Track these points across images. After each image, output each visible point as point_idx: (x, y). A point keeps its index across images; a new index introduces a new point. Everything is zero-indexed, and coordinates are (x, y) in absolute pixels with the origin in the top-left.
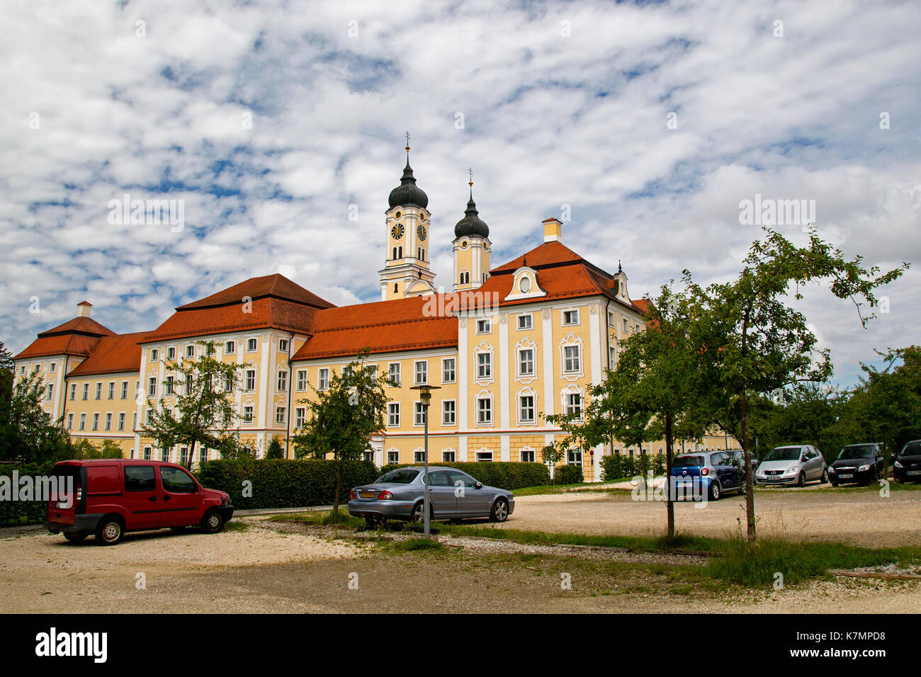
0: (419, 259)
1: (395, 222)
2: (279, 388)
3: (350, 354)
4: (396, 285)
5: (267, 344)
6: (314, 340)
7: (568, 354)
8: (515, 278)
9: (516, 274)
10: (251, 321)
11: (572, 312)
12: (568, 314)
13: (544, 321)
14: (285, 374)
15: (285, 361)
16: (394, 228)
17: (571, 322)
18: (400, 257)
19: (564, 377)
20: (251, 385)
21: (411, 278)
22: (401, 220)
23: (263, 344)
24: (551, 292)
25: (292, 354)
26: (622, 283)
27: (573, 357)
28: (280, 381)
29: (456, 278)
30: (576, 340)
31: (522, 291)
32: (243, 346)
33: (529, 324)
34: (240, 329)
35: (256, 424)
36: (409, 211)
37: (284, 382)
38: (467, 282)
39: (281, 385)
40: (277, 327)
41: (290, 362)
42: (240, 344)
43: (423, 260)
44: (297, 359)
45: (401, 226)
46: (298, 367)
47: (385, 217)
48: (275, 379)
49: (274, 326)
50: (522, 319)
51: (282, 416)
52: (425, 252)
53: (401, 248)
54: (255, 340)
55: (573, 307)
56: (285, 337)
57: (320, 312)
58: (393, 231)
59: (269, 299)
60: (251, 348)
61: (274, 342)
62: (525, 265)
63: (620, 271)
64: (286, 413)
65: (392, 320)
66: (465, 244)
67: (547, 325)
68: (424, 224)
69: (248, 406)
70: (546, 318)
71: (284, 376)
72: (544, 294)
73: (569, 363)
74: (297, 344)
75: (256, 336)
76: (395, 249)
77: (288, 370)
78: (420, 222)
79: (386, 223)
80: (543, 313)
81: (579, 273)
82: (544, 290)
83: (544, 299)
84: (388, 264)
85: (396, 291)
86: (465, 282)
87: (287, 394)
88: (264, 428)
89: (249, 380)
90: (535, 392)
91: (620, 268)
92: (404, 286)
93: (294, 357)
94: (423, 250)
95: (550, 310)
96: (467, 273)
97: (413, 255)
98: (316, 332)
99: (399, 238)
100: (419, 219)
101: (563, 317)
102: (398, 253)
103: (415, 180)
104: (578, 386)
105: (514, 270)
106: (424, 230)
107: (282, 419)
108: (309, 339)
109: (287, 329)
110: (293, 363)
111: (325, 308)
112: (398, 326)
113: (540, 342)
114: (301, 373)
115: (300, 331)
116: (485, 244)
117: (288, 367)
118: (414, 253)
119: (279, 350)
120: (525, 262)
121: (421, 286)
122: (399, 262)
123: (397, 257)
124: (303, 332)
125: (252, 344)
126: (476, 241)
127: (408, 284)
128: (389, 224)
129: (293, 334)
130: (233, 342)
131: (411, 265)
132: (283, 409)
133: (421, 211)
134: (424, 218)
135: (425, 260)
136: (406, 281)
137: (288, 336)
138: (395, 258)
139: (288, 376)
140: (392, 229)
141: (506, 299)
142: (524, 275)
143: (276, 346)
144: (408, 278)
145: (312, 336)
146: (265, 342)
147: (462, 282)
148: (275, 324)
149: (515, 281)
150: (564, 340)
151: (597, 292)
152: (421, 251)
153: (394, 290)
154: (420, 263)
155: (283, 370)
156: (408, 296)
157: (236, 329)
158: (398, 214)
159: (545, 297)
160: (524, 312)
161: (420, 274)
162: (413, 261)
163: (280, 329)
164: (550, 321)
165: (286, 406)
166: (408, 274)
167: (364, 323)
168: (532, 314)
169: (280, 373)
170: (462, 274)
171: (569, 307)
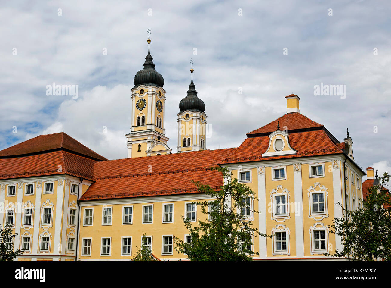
0: (157, 126)
1: (139, 97)
2: (70, 223)
3: (130, 196)
4: (140, 146)
5: (62, 187)
6: (96, 185)
7: (315, 199)
8: (271, 139)
9: (271, 136)
10: (47, 169)
11: (318, 166)
12: (314, 168)
13: (295, 173)
14: (74, 211)
15: (75, 201)
16: (138, 101)
17: (317, 174)
18: (143, 124)
19: (312, 217)
20: (47, 219)
21: (152, 140)
22: (144, 96)
23: (59, 187)
24: (300, 151)
25: (80, 196)
26: (350, 146)
27: (318, 202)
28: (71, 217)
29: (180, 142)
30: (322, 188)
31: (276, 150)
32: (40, 189)
33: (283, 175)
34: (39, 174)
35: (52, 251)
36: (150, 89)
37: (74, 217)
38: (189, 145)
39: (72, 220)
40: (70, 174)
41: (79, 202)
42: (39, 187)
43: (160, 127)
44: (85, 199)
45: (144, 100)
46: (85, 206)
47: (131, 93)
48: (68, 215)
49: (68, 173)
50: (276, 171)
51: (72, 245)
52: (161, 121)
53: (143, 117)
54: (52, 184)
55: (319, 163)
56: (75, 182)
57: (98, 163)
58: (137, 104)
59: (61, 151)
60: (48, 189)
61: (67, 185)
62: (278, 130)
63: (348, 137)
64: (75, 242)
65: (163, 170)
66: (187, 116)
67: (297, 176)
68: (161, 99)
69: (44, 236)
70: (297, 171)
71: (74, 213)
72: (295, 152)
73: (315, 207)
74: (84, 187)
75: (52, 181)
76: (139, 118)
77: (77, 208)
78: (159, 98)
79: (132, 98)
80: (294, 167)
81: (321, 136)
82: (294, 149)
83: (295, 156)
84: (133, 129)
85: (139, 150)
86: (187, 145)
87: (76, 228)
88: (59, 254)
89: (46, 216)
90: (288, 228)
91: (348, 134)
92: (146, 147)
93: (82, 198)
94: (160, 119)
95: (299, 165)
96: (189, 139)
97: (153, 123)
98: (97, 179)
99: (142, 109)
100: (158, 95)
101: (310, 171)
102: (141, 121)
103: (155, 66)
104: (324, 224)
105: (270, 133)
106: (161, 104)
107: (71, 248)
108: (92, 184)
109: (77, 175)
110: (81, 203)
111: (102, 161)
112: (168, 175)
113: (292, 190)
114: (87, 211)
115: (86, 178)
116: (202, 117)
117: (77, 206)
118: (154, 122)
119: (71, 193)
120: (279, 128)
121: (159, 147)
122: (142, 128)
123: (141, 124)
124: (88, 179)
125: (49, 187)
126: (197, 114)
127: (149, 145)
128: (134, 98)
129: (81, 180)
130: (32, 185)
131: (151, 130)
132: (72, 239)
133: (159, 89)
134: (161, 95)
135: (161, 127)
136: (147, 143)
137: (77, 182)
138: (139, 125)
139: (77, 213)
140: (136, 102)
141: (263, 155)
142: (278, 137)
143: (69, 189)
144: (149, 140)
145: (95, 182)
146: (60, 185)
147: (185, 146)
148: (68, 172)
149: (270, 142)
150: (311, 188)
151: (338, 152)
152: (159, 120)
153: (138, 149)
154: (158, 130)
155: (73, 208)
156: (149, 155)
157: (35, 175)
158: (142, 91)
159: (296, 154)
160: (279, 166)
161: (159, 138)
162: (153, 128)
163: (72, 176)
164: (300, 173)
165: (75, 237)
166: (149, 137)
167: (139, 172)
168: (285, 168)
169: (71, 210)
170: (185, 139)
171: (316, 162)
